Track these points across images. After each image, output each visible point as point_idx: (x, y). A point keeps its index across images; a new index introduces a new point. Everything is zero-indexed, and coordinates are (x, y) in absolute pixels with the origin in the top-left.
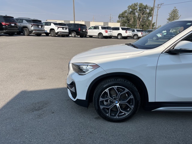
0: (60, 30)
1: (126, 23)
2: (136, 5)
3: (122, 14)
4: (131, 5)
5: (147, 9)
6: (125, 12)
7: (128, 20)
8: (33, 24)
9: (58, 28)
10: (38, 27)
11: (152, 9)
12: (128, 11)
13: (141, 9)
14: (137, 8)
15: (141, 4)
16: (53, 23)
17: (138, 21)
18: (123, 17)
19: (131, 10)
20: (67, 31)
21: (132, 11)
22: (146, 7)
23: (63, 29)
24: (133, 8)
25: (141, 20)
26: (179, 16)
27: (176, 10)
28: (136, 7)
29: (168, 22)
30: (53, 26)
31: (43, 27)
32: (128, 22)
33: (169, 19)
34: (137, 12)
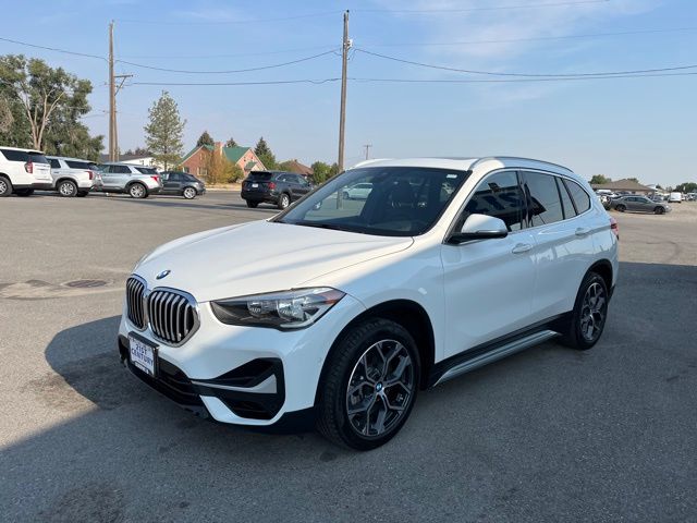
2: (16, 63)
5: (63, 85)
11: (85, 88)
13: (39, 79)
14: (24, 76)
15: (38, 64)
17: (33, 123)
22: (58, 77)
24: (6, 72)
25: (46, 121)
27: (170, 100)
28: (19, 71)
29: (150, 139)
33: (151, 130)
34: (24, 89)
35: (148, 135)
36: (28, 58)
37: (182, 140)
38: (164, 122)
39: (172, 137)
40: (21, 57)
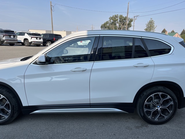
0: (34, 40)
2: (116, 16)
3: (104, 25)
4: (112, 17)
5: (126, 21)
6: (107, 23)
8: (4, 34)
9: (32, 38)
10: (10, 37)
11: (131, 21)
12: (109, 22)
13: (121, 20)
14: (118, 19)
15: (121, 16)
16: (27, 33)
18: (105, 28)
19: (112, 21)
20: (42, 40)
21: (113, 22)
22: (125, 19)
23: (37, 39)
24: (114, 19)
26: (155, 26)
27: (152, 21)
28: (117, 18)
30: (26, 36)
31: (16, 37)
33: (146, 30)
34: (118, 23)
36: (119, 15)
38: (150, 26)
40: (117, 15)
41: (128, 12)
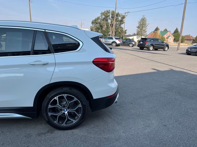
1: (99, 29)
2: (108, 12)
3: (95, 20)
4: (103, 12)
5: (119, 17)
6: (98, 18)
7: (101, 27)
11: (123, 17)
12: (101, 18)
13: (113, 16)
14: (109, 15)
15: (113, 12)
17: (111, 27)
18: (97, 24)
19: (103, 16)
21: (104, 18)
22: (118, 15)
24: (106, 15)
26: (147, 24)
27: (145, 18)
29: (138, 30)
32: (102, 29)
33: (138, 27)
34: (109, 19)
35: (137, 29)
36: (111, 10)
37: (147, 30)
38: (142, 25)
39: (144, 29)
40: (109, 10)
41: (116, 8)
